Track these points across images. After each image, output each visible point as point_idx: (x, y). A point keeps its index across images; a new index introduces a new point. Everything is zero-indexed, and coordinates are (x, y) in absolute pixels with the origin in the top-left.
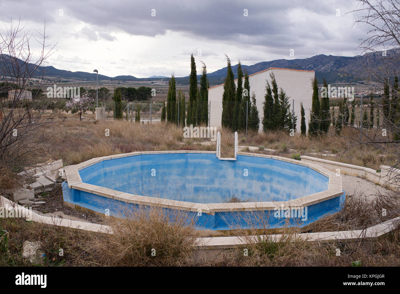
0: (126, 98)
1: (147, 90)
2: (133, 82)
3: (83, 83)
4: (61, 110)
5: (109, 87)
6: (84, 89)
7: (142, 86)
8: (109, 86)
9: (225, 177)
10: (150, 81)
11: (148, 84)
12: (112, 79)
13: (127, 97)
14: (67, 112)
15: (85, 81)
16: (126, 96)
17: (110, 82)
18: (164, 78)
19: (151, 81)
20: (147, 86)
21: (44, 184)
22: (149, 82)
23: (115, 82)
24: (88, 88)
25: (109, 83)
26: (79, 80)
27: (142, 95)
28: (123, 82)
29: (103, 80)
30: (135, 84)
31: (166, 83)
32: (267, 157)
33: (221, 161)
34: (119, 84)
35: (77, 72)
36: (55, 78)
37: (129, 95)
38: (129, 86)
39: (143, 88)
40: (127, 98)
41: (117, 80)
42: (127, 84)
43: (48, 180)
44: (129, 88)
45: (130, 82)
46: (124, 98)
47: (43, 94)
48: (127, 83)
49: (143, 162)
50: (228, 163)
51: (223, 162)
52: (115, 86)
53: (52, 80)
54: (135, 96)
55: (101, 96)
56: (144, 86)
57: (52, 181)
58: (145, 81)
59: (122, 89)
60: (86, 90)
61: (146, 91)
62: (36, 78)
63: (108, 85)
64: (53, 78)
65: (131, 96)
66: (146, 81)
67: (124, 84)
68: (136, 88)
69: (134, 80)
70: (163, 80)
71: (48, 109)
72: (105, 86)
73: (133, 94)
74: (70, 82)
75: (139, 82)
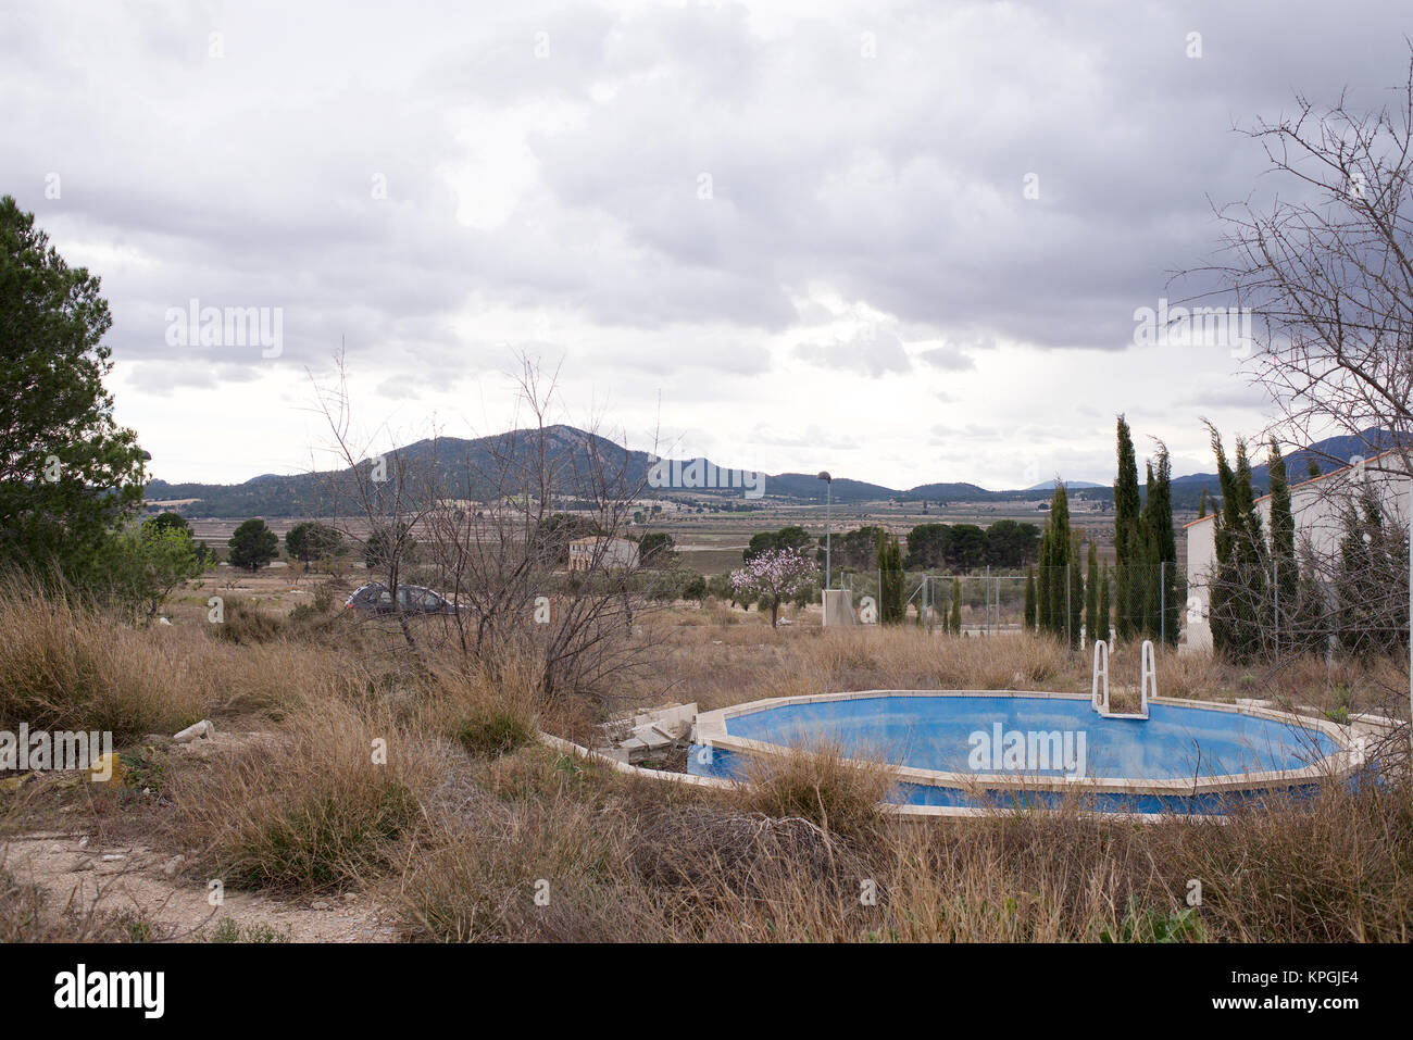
0: (947, 561)
1: (1022, 531)
2: (974, 504)
3: (803, 512)
4: (729, 602)
5: (890, 523)
6: (806, 533)
7: (1003, 518)
8: (892, 520)
9: (1117, 766)
10: (1033, 500)
11: (1027, 512)
12: (900, 497)
13: (950, 558)
14: (746, 609)
15: (810, 507)
16: (947, 553)
17: (895, 506)
18: (1085, 490)
19: (1038, 499)
20: (1019, 520)
21: (651, 743)
22: (1032, 503)
23: (911, 506)
24: (821, 529)
25: (891, 512)
26: (792, 502)
27: (1002, 552)
28: (941, 505)
29: (871, 499)
30: (980, 513)
31: (1095, 507)
32: (1226, 710)
33: (1108, 722)
34: (925, 513)
35: (783, 475)
36: (713, 497)
37: (957, 550)
38: (958, 520)
39: (1008, 525)
40: (951, 562)
41: (918, 500)
42: (951, 515)
43: (658, 736)
44: (959, 527)
45: (963, 504)
46: (942, 563)
47: (676, 548)
48: (953, 509)
49: (893, 716)
50: (1126, 726)
51: (1116, 723)
52: (911, 521)
53: (705, 506)
54: (979, 556)
55: (863, 556)
56: (1011, 519)
57: (667, 737)
58: (1016, 499)
59: (934, 530)
60: (810, 537)
61: (1018, 535)
62: (653, 499)
63: (887, 519)
64: (707, 496)
65: (963, 557)
66: (1021, 500)
67: (941, 515)
68: (984, 527)
69: (978, 499)
70: (1083, 497)
71: (686, 597)
72: (877, 522)
73: (970, 547)
74: (762, 509)
75: (996, 505)
